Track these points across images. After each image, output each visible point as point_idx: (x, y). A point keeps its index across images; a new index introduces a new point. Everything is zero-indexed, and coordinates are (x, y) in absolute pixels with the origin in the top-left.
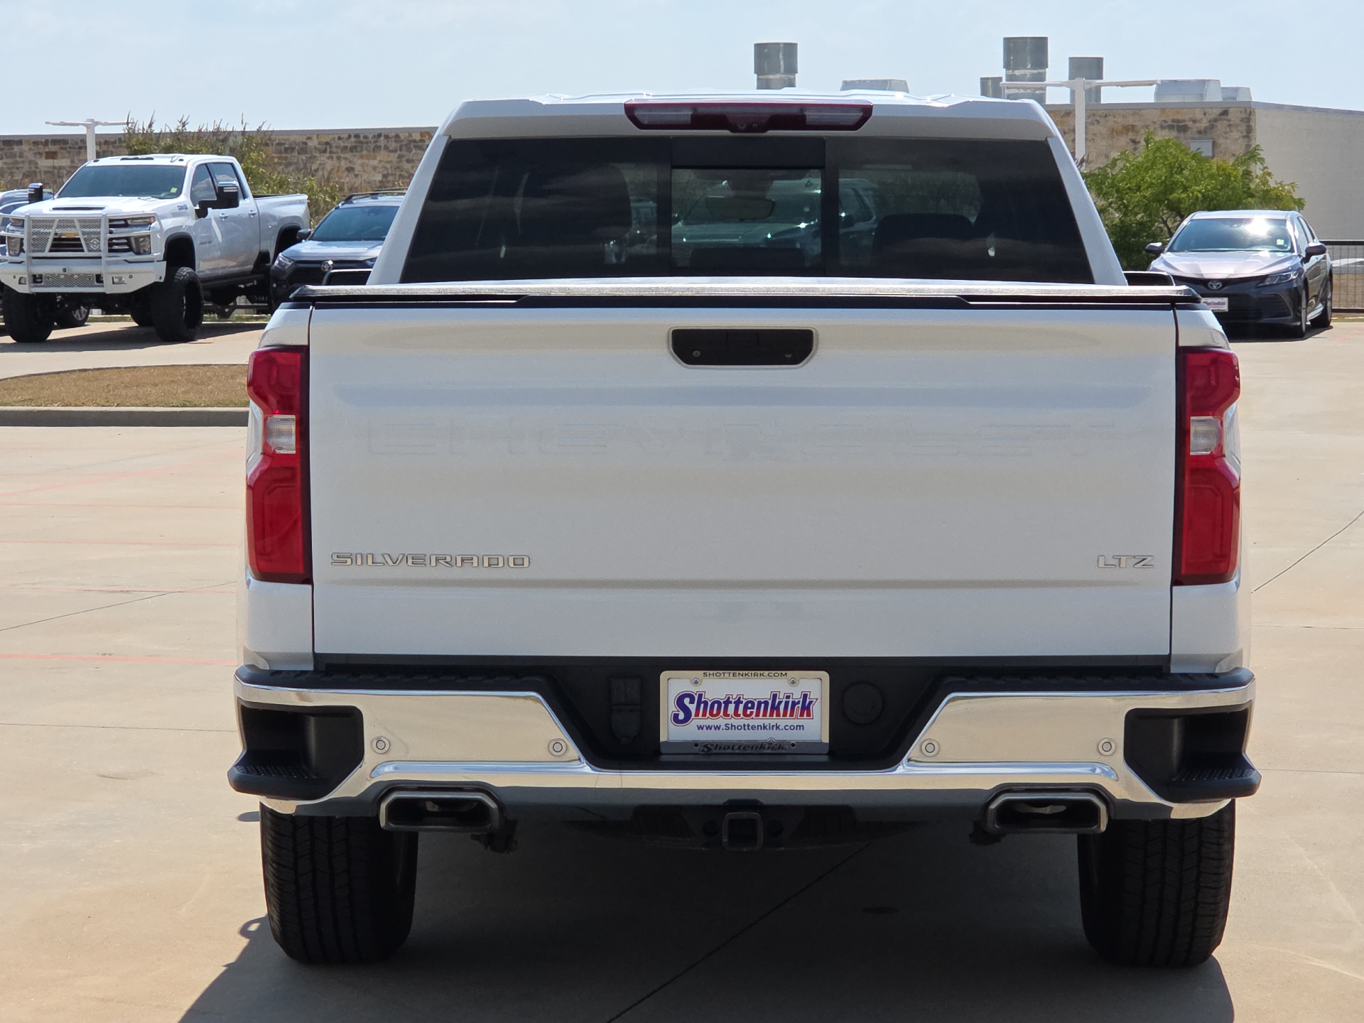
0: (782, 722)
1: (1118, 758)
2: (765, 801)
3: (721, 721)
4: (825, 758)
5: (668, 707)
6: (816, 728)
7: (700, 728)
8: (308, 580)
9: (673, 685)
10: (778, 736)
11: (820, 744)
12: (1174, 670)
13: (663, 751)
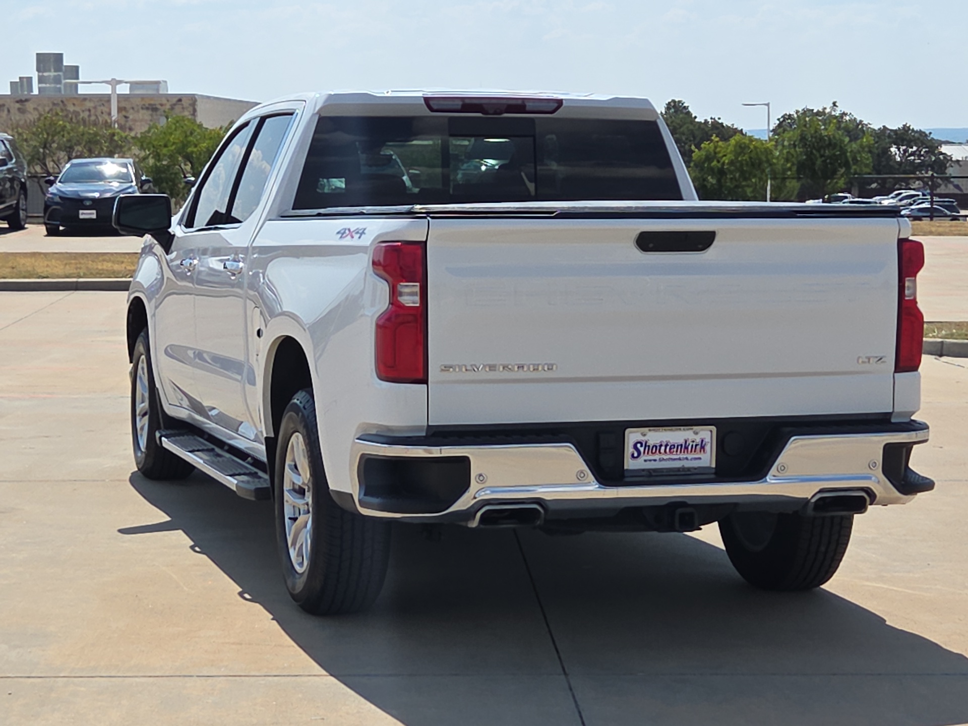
0: (690, 456)
1: (879, 472)
2: (690, 502)
3: (657, 457)
4: (713, 476)
5: (629, 449)
6: (707, 459)
7: (645, 461)
8: (425, 381)
9: (632, 436)
10: (687, 464)
11: (710, 468)
12: (893, 420)
13: (626, 474)
